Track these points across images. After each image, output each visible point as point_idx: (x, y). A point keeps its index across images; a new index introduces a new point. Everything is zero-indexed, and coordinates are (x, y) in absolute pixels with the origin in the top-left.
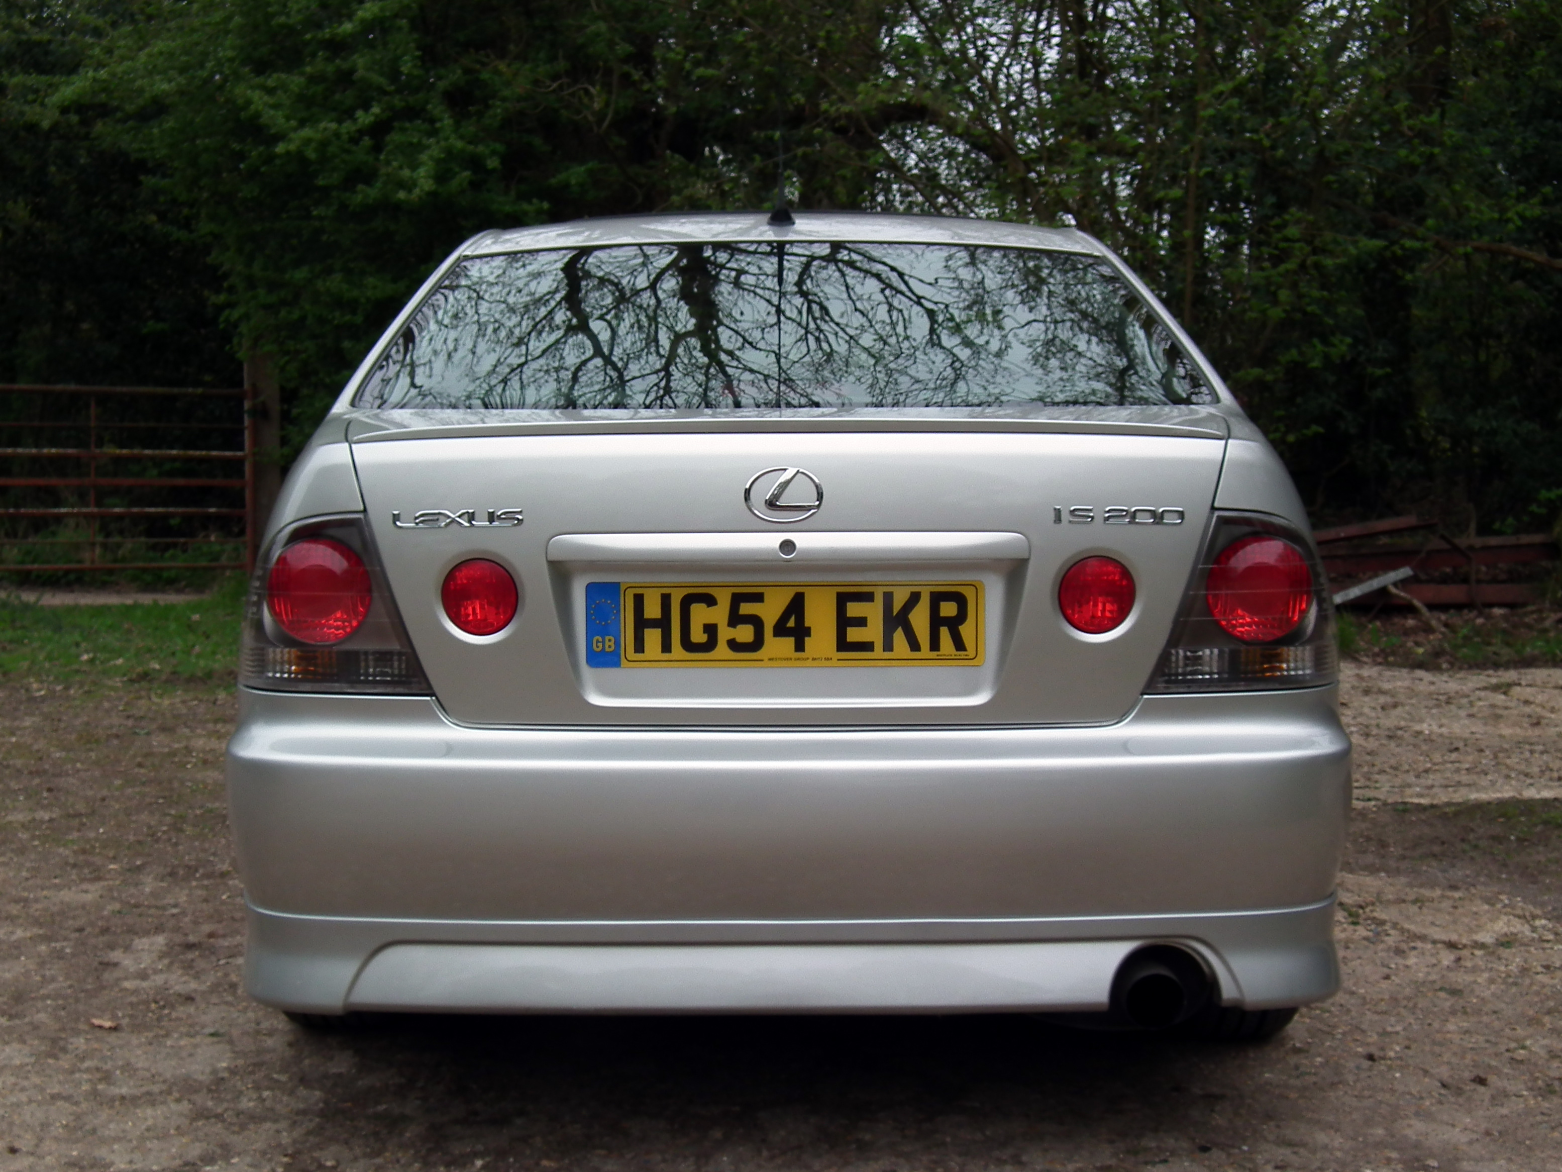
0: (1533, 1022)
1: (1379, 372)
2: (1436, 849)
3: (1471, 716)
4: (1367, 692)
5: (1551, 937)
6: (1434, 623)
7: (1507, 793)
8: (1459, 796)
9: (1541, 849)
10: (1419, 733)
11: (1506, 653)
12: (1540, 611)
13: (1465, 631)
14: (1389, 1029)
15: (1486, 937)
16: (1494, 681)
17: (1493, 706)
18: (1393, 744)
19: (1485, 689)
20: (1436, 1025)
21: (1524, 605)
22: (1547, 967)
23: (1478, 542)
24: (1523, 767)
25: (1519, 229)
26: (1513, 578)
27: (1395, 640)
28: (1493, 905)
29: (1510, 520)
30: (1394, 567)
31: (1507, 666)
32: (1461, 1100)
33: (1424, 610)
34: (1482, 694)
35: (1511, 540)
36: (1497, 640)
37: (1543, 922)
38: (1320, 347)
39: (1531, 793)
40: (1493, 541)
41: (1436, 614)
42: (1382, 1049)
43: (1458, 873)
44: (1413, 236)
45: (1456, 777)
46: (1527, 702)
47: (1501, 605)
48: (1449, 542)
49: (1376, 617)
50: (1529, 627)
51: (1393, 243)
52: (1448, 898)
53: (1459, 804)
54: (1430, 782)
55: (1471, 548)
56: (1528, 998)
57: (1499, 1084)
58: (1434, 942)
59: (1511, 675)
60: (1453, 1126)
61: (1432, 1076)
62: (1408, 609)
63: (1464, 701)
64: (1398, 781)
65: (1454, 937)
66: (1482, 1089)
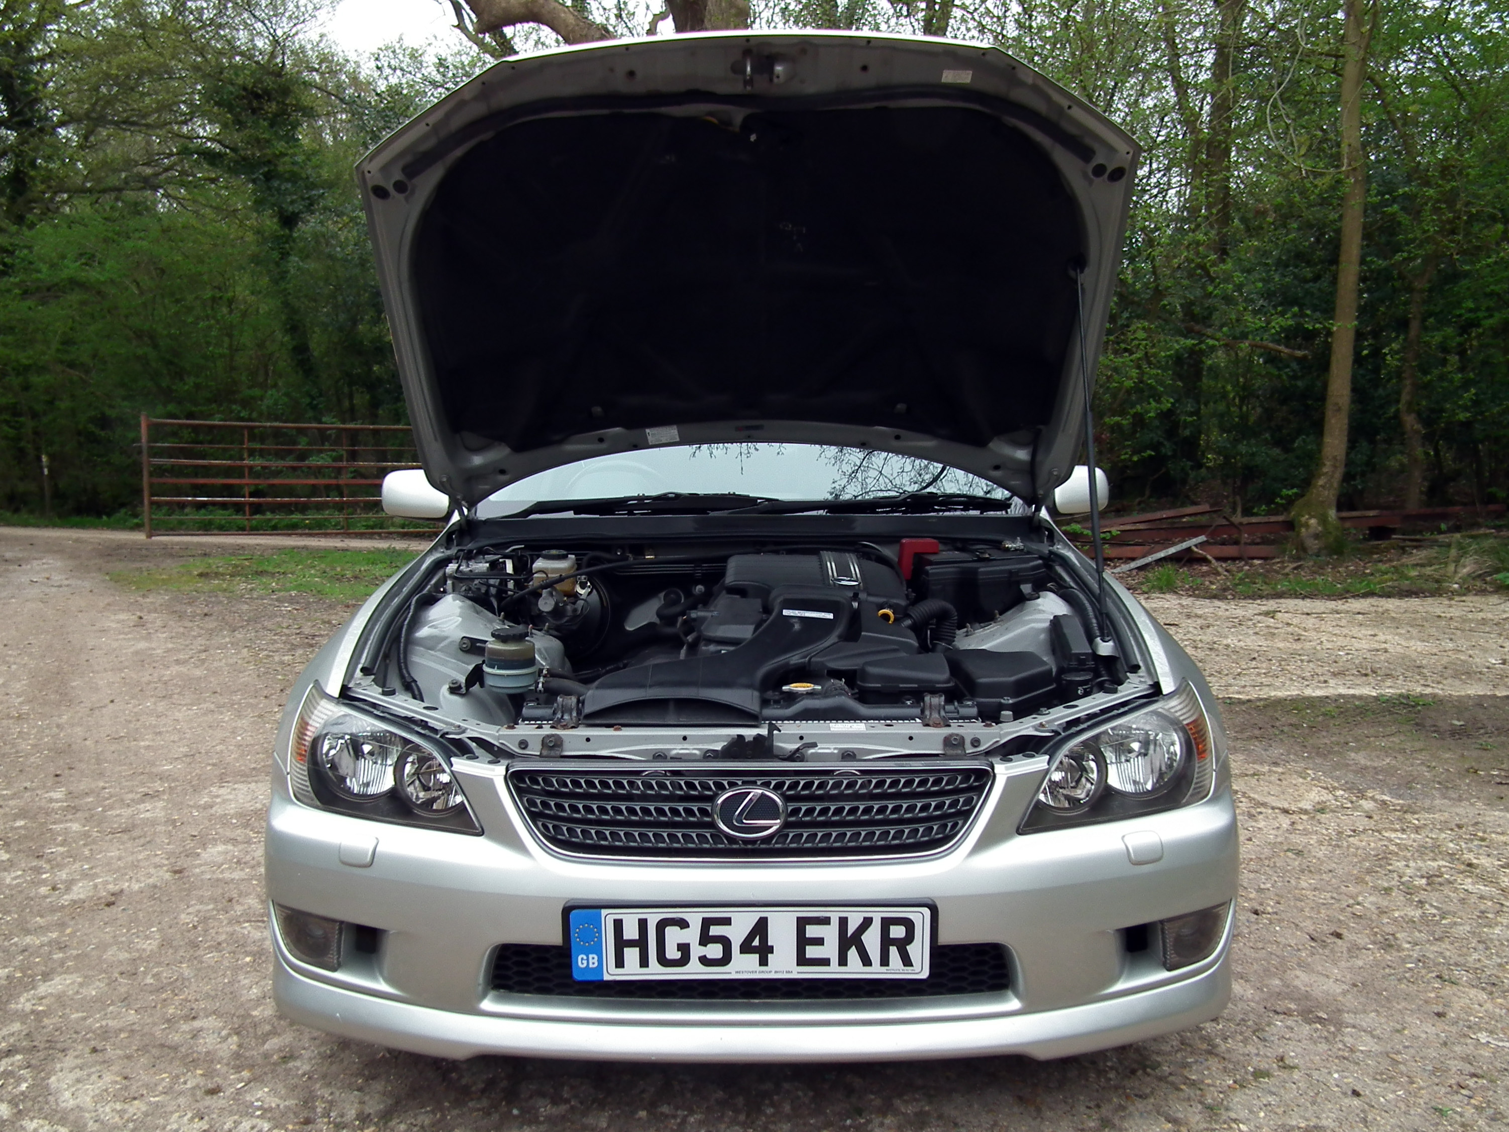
0: (1359, 881)
1: (1189, 419)
2: (1257, 732)
3: (1256, 633)
4: (1189, 616)
5: (1349, 805)
6: (1220, 569)
7: (1291, 691)
8: (1264, 693)
9: (1324, 733)
10: (1228, 646)
11: (1267, 590)
12: (1283, 562)
13: (1240, 575)
14: (1262, 886)
15: (1307, 806)
16: (1264, 608)
17: (1268, 627)
18: (1213, 654)
19: (1260, 614)
20: (1293, 882)
21: (1274, 558)
22: (1354, 831)
23: (1245, 520)
24: (1299, 672)
25: (1278, 333)
26: (1265, 542)
27: (1199, 581)
28: (1305, 778)
29: (1264, 507)
30: (1196, 536)
31: (1268, 597)
32: (1327, 952)
33: (1214, 561)
34: (1259, 618)
35: (1265, 519)
36: (1259, 580)
37: (1341, 792)
38: (1153, 404)
39: (1308, 692)
40: (1254, 520)
41: (1220, 563)
42: (1261, 904)
43: (1277, 751)
44: (1213, 338)
45: (1259, 680)
46: (1288, 624)
47: (1258, 558)
48: (1228, 520)
49: (1184, 565)
50: (1277, 572)
51: (1201, 342)
52: (1275, 772)
53: (1266, 699)
54: (1243, 683)
55: (1241, 524)
56: (1349, 859)
57: (1350, 937)
58: (1273, 808)
59: (1271, 605)
60: (1328, 977)
61: (1301, 930)
62: (1204, 560)
63: (1250, 623)
64: (1223, 683)
65: (1286, 806)
66: (1339, 942)
